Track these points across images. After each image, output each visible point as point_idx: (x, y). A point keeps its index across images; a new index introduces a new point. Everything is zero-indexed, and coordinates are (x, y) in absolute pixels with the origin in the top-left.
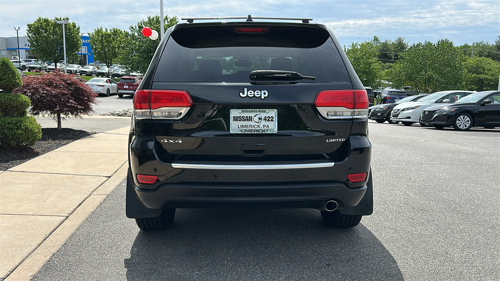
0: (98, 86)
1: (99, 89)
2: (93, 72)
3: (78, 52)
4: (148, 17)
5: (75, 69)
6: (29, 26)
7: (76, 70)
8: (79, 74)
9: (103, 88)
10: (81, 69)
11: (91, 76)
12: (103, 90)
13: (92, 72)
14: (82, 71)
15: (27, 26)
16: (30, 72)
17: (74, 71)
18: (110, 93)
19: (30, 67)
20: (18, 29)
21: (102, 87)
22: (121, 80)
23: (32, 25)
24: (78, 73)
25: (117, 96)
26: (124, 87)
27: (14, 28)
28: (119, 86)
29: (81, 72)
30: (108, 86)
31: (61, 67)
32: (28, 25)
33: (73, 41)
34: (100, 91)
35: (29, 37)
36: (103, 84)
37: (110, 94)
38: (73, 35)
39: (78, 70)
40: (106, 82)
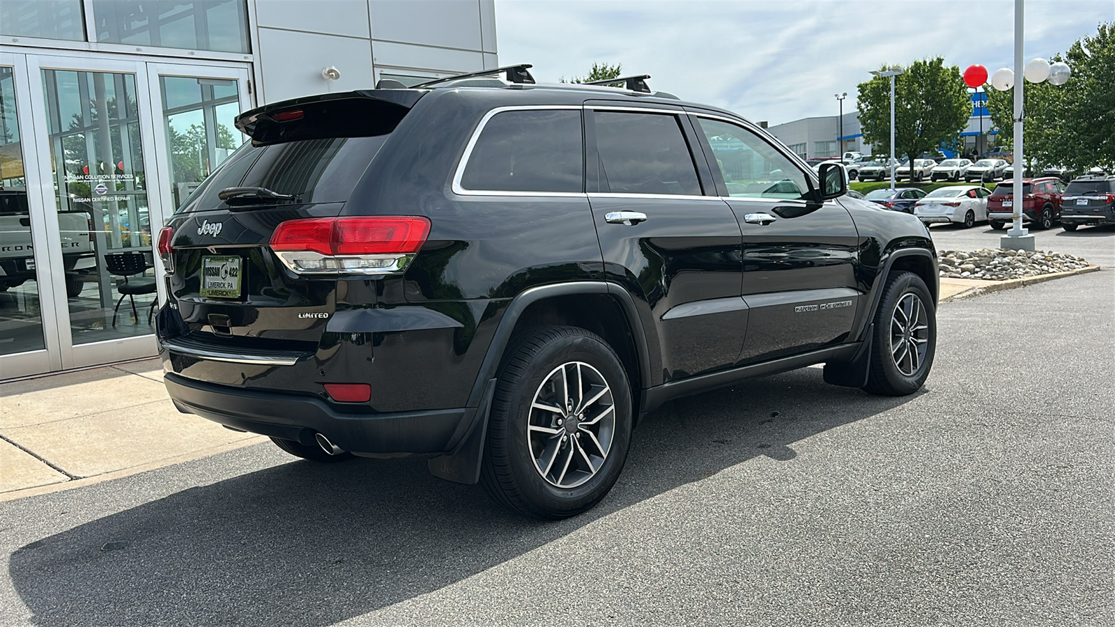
0: (946, 205)
1: (947, 212)
2: (996, 173)
3: (962, 130)
4: (1100, 28)
5: (956, 168)
6: (862, 88)
7: (958, 172)
8: (964, 178)
9: (956, 210)
10: (971, 167)
11: (990, 182)
12: (954, 214)
13: (993, 172)
14: (970, 172)
15: (858, 89)
16: (862, 183)
17: (952, 174)
18: (976, 220)
19: (862, 173)
20: (843, 97)
21: (955, 208)
22: (999, 189)
23: (867, 85)
24: (962, 177)
25: (989, 227)
26: (1003, 205)
27: (836, 95)
28: (992, 203)
29: (968, 175)
30: (970, 204)
31: (925, 168)
32: (859, 87)
33: (949, 107)
34: (948, 216)
35: (861, 110)
36: (958, 201)
37: (974, 222)
38: (949, 94)
39: (963, 170)
40: (968, 194)
